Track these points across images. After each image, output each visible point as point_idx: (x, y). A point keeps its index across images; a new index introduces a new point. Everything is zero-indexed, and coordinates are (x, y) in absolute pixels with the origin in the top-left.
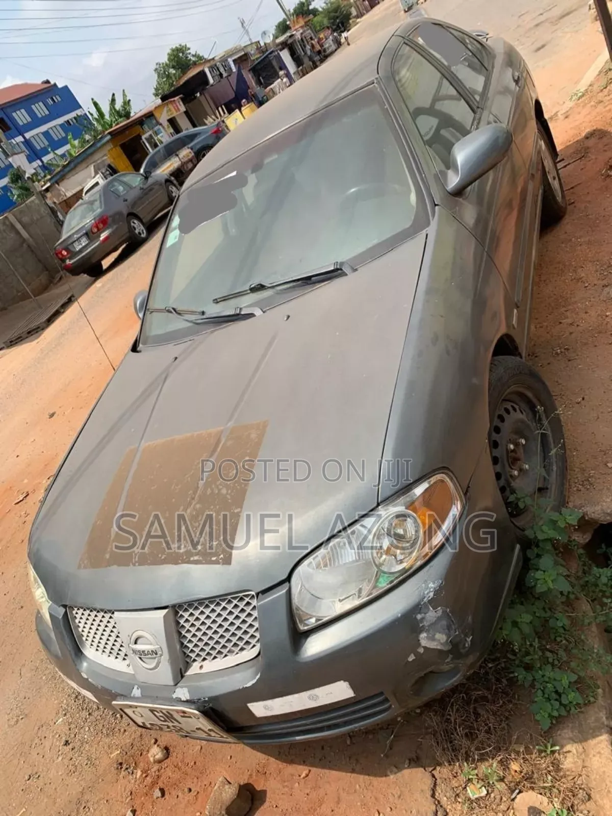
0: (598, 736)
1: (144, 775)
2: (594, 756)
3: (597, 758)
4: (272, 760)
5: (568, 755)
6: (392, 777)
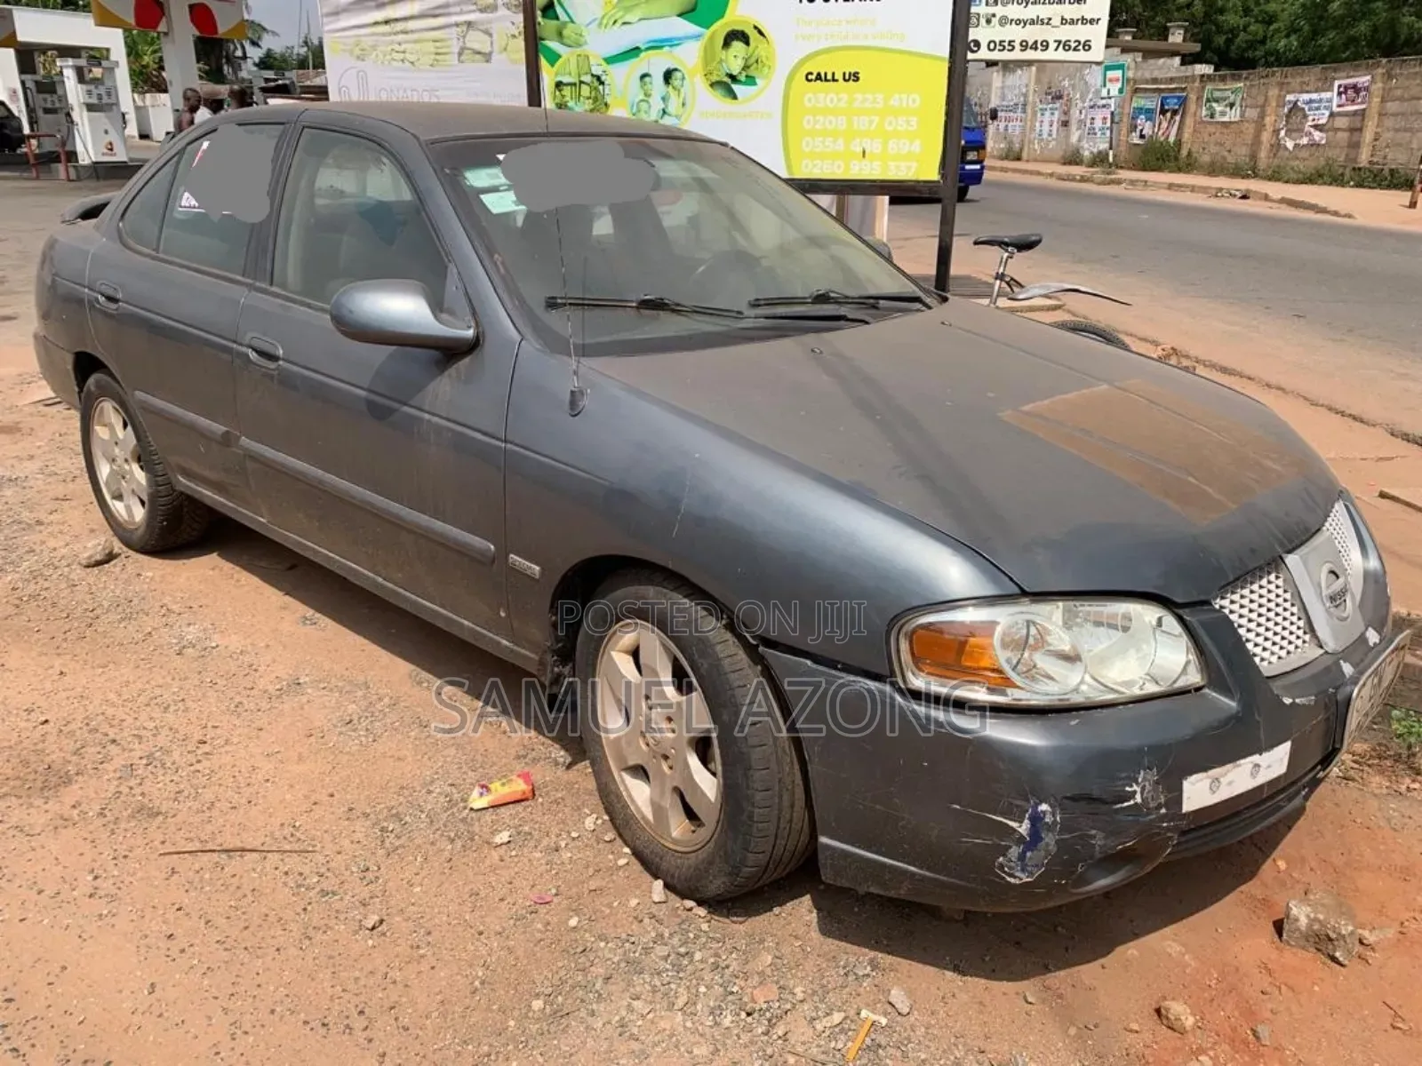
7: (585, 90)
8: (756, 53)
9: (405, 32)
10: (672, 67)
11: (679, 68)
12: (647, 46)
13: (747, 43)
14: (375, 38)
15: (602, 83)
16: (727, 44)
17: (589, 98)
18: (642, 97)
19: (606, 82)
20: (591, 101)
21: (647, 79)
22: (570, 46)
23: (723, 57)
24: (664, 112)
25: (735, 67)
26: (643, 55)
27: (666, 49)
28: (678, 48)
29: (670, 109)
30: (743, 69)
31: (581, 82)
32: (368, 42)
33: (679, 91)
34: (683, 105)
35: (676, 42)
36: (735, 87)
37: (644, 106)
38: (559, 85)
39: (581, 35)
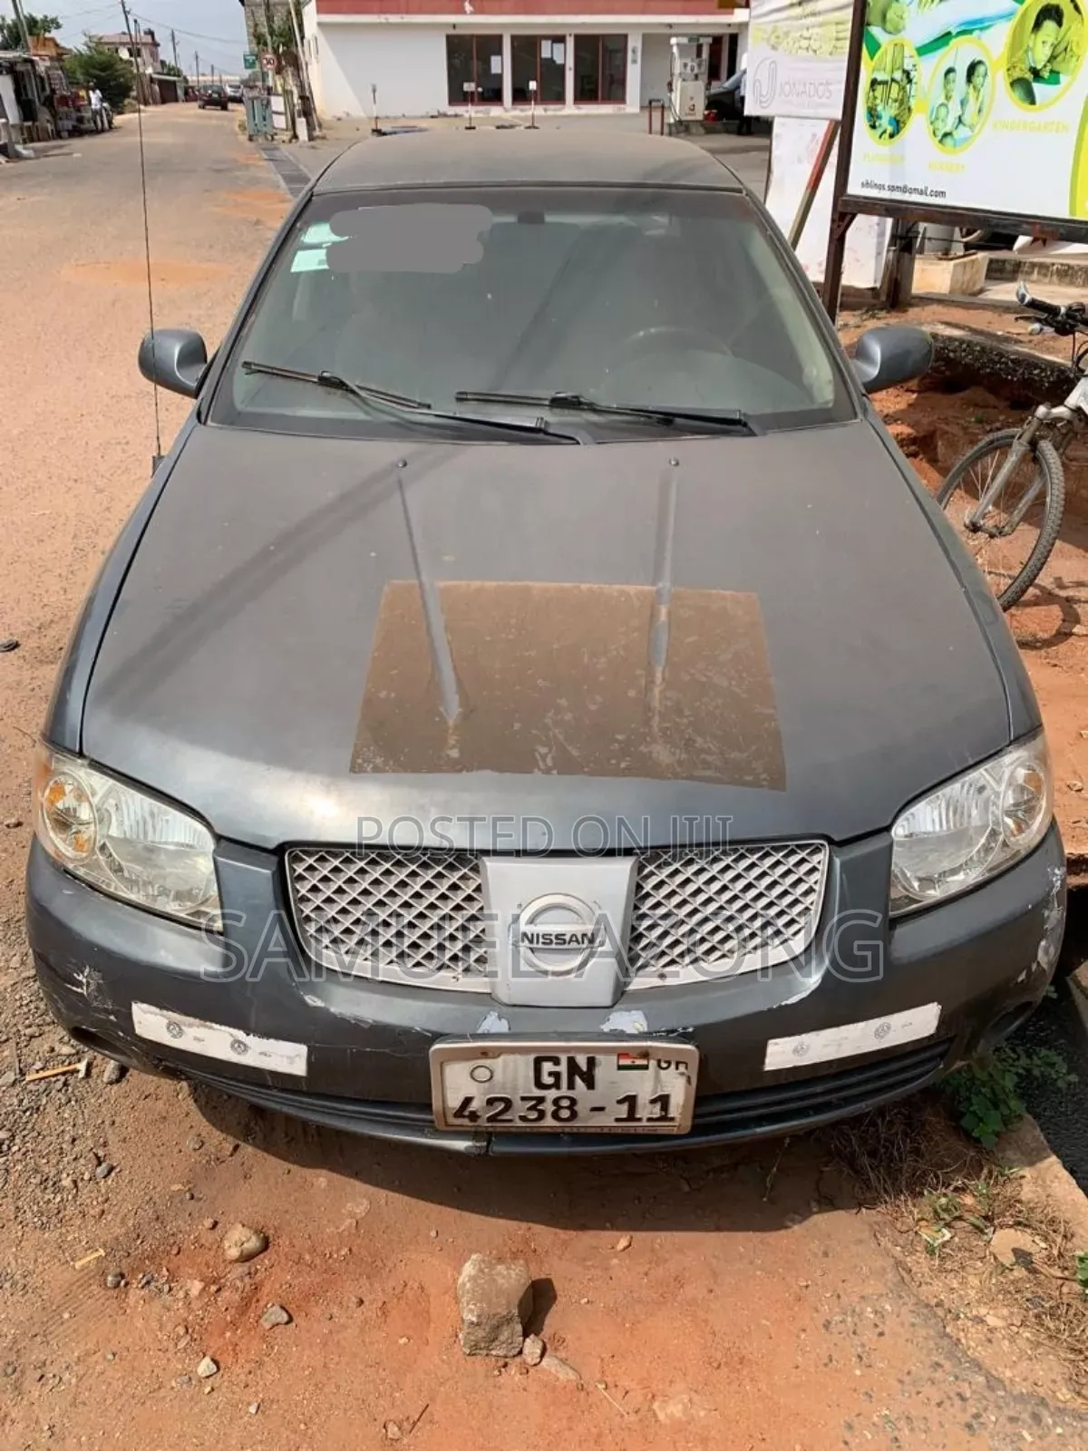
0: (1045, 1158)
1: (213, 1288)
2: (1052, 1182)
3: (1056, 1184)
4: (538, 1228)
5: (1023, 1181)
6: (796, 1228)
7: (895, 87)
8: (1066, 39)
9: (814, 14)
10: (978, 59)
11: (984, 60)
12: (959, 30)
13: (1060, 24)
14: (789, 22)
15: (910, 81)
16: (1038, 25)
17: (896, 101)
18: (942, 100)
19: (914, 81)
20: (897, 104)
21: (951, 75)
22: (890, 33)
23: (1031, 45)
24: (960, 120)
25: (1040, 56)
26: (953, 42)
27: (976, 33)
28: (988, 32)
29: (966, 119)
30: (1049, 61)
31: (893, 80)
32: (783, 26)
33: (979, 91)
34: (980, 111)
35: (986, 24)
36: (1036, 87)
37: (943, 110)
38: (874, 83)
39: (902, 18)
